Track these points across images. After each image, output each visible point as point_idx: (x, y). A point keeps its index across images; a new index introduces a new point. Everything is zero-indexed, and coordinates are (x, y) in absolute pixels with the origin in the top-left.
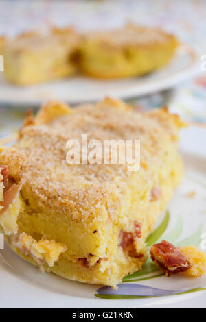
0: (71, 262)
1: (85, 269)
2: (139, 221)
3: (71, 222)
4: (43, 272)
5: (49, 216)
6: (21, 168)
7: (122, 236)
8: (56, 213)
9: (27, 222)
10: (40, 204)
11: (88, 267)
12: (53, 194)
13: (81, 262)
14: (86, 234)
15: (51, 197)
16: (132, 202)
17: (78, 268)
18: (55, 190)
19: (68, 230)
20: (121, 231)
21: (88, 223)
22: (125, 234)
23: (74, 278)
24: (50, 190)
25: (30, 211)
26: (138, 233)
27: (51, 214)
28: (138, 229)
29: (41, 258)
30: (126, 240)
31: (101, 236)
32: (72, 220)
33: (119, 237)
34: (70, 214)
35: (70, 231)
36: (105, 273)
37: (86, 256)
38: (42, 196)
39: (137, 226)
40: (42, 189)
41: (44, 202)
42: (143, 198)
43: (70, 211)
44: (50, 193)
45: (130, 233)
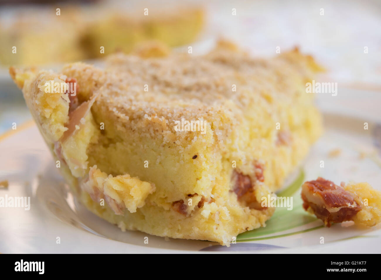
0: (162, 210)
1: (181, 217)
2: (262, 161)
3: (162, 149)
4: (123, 230)
5: (131, 145)
6: (96, 85)
7: (236, 178)
8: (141, 139)
9: (102, 156)
10: (119, 128)
11: (185, 214)
12: (137, 114)
13: (176, 207)
14: (182, 162)
15: (135, 117)
16: (251, 138)
17: (172, 218)
18: (140, 109)
19: (158, 161)
20: (235, 171)
21: (185, 146)
22: (240, 176)
23: (166, 233)
24: (133, 108)
25: (106, 142)
26: (259, 177)
27: (134, 141)
28: (259, 171)
29: (119, 201)
30: (242, 185)
31: (204, 164)
32: (164, 146)
33: (232, 178)
34: (160, 137)
35: (160, 163)
36: (211, 220)
37: (184, 198)
38: (122, 116)
39: (258, 167)
40: (122, 108)
41: (124, 125)
42: (266, 136)
43: (160, 132)
44: (133, 113)
45: (248, 176)
